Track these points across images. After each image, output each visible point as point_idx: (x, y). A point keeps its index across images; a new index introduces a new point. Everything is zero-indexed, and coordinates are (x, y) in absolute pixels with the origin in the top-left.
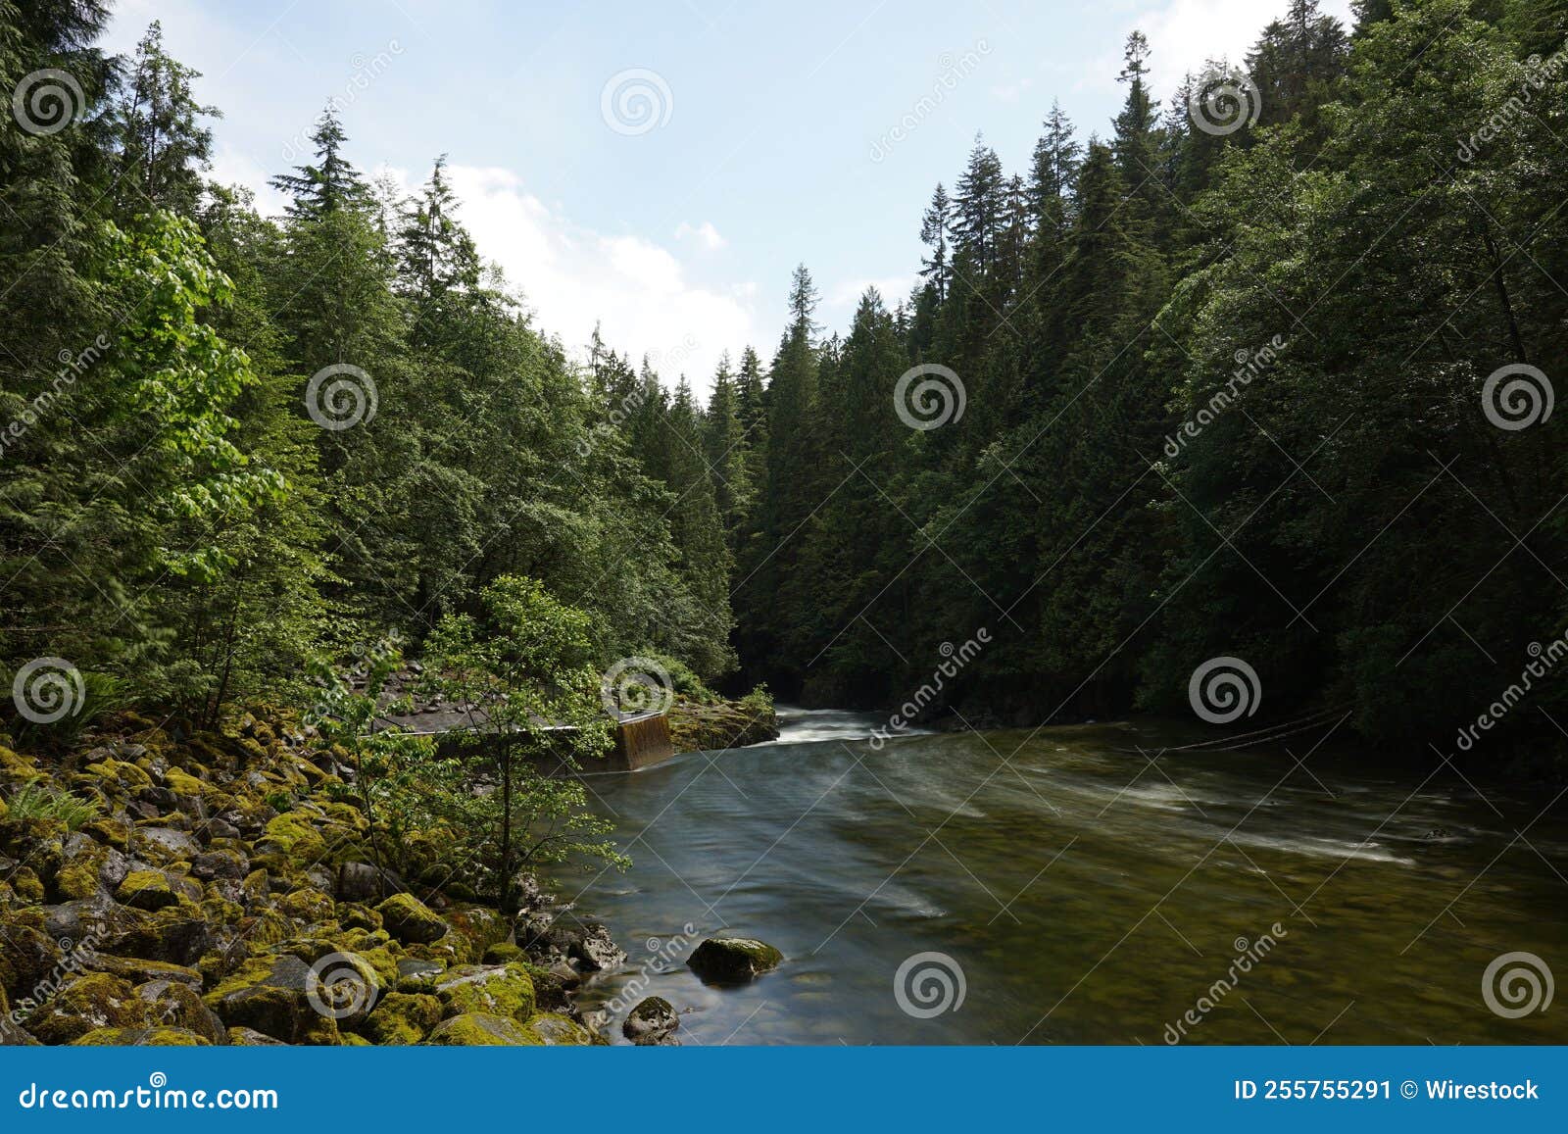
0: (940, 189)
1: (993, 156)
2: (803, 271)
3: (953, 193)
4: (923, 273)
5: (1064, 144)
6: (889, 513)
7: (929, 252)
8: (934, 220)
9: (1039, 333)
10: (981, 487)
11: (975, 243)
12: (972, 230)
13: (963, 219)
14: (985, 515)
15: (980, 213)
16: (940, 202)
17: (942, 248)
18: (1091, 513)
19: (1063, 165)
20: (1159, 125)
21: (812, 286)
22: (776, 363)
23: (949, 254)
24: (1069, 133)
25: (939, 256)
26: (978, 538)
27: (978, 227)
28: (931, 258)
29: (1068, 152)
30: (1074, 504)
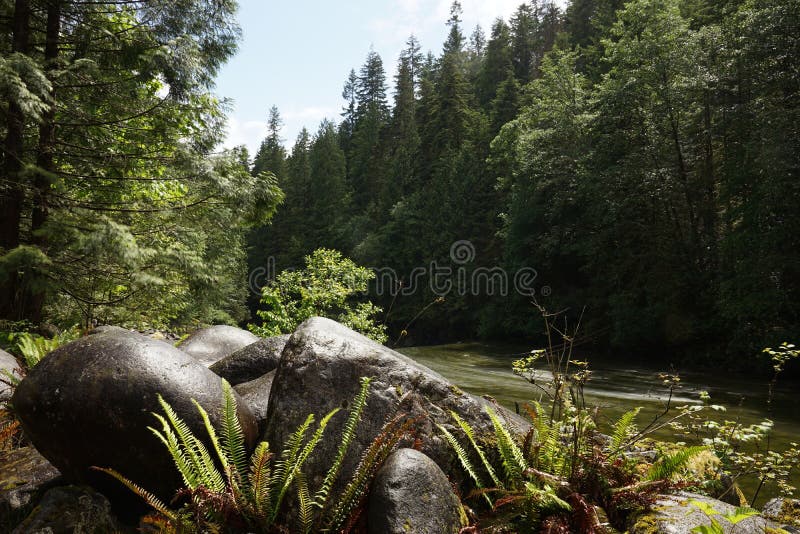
0: (353, 71)
1: (378, 57)
2: (275, 109)
3: (358, 74)
4: (343, 115)
5: (416, 54)
6: (335, 238)
7: (346, 104)
8: (349, 87)
9: (419, 147)
10: (391, 224)
11: (368, 101)
12: (368, 94)
13: (362, 88)
14: (395, 239)
15: (372, 86)
16: (353, 78)
17: (353, 102)
18: (451, 240)
19: (415, 65)
20: (463, 50)
21: (280, 117)
22: (258, 157)
23: (356, 106)
24: (418, 49)
25: (351, 106)
26: (391, 250)
27: (370, 93)
28: (347, 107)
29: (418, 58)
30: (443, 234)
